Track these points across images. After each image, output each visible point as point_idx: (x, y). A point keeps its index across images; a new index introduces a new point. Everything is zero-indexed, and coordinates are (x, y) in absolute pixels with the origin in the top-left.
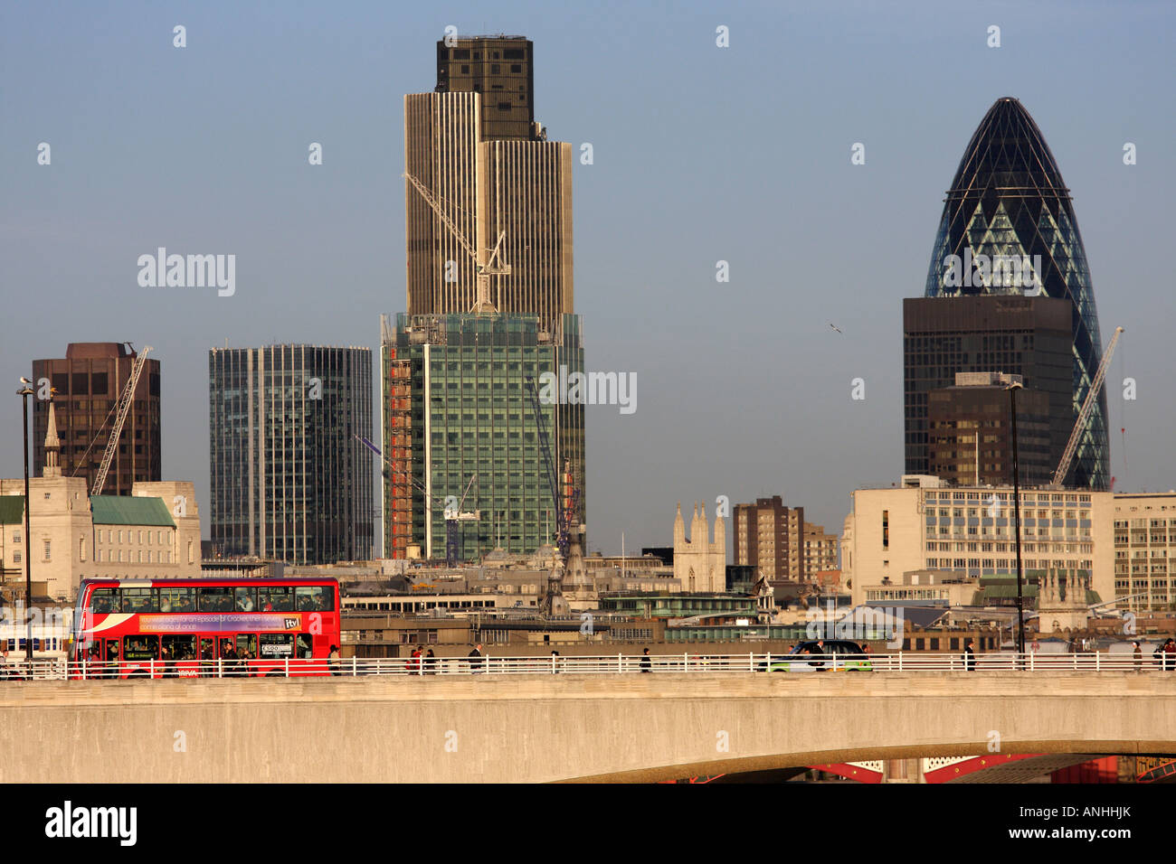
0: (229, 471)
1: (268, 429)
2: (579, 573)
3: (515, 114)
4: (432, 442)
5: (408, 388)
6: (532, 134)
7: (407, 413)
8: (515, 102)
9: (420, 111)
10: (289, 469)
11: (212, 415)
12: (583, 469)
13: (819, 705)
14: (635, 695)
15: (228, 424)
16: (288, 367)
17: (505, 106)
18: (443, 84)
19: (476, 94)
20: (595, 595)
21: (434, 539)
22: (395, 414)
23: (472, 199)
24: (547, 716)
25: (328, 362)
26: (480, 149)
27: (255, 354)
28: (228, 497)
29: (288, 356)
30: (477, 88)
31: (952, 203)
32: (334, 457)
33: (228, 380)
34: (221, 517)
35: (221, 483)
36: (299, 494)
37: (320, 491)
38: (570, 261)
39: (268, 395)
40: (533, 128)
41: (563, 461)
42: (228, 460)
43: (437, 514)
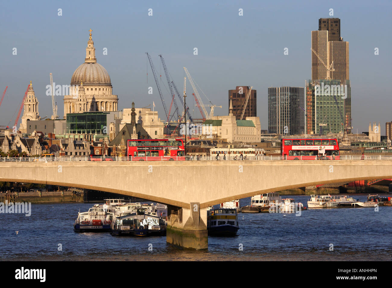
0: (272, 115)
1: (281, 106)
2: (346, 137)
3: (336, 35)
4: (317, 108)
5: (311, 96)
6: (340, 40)
7: (311, 102)
8: (336, 32)
9: (315, 35)
10: (286, 114)
11: (269, 102)
12: (350, 114)
13: (361, 167)
14: (320, 165)
15: (272, 104)
16: (285, 91)
17: (334, 34)
18: (320, 29)
19: (327, 31)
20: (350, 142)
21: (317, 130)
22: (308, 102)
23: (326, 54)
24: (300, 169)
25: (295, 91)
26: (328, 43)
27: (278, 89)
28: (272, 120)
29: (285, 89)
30: (328, 29)
32: (296, 112)
33: (272, 94)
34: (270, 125)
35: (270, 117)
36: (288, 120)
37: (292, 119)
38: (348, 68)
39: (281, 98)
40: (340, 38)
41: (346, 113)
42: (272, 112)
43: (318, 124)
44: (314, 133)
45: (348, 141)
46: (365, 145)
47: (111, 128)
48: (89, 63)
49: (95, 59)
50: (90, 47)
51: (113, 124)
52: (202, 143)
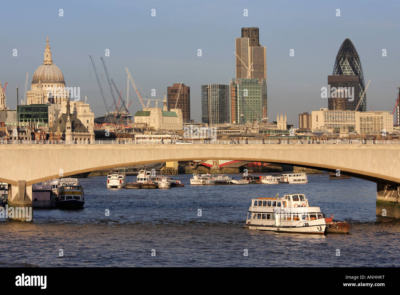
0: (205, 107)
1: (212, 100)
2: (255, 126)
3: (255, 42)
4: (239, 102)
5: (235, 92)
6: (259, 45)
7: (234, 97)
8: (256, 39)
9: (238, 41)
10: (216, 107)
11: (202, 97)
12: (267, 107)
15: (205, 98)
16: (215, 88)
17: (254, 40)
18: (243, 36)
19: (249, 38)
20: (258, 130)
21: (239, 120)
22: (232, 97)
23: (248, 57)
25: (223, 88)
26: (249, 48)
27: (210, 86)
28: (205, 112)
29: (215, 86)
30: (249, 37)
31: (337, 58)
32: (224, 105)
33: (205, 90)
34: (204, 116)
35: (203, 109)
36: (218, 111)
37: (221, 111)
38: (266, 69)
39: (212, 93)
40: (259, 44)
41: (263, 106)
42: (205, 105)
43: (240, 115)
44: (237, 122)
45: (257, 129)
46: (271, 132)
47: (51, 117)
48: (47, 64)
49: (51, 61)
50: (47, 51)
51: (52, 114)
52: (134, 130)
